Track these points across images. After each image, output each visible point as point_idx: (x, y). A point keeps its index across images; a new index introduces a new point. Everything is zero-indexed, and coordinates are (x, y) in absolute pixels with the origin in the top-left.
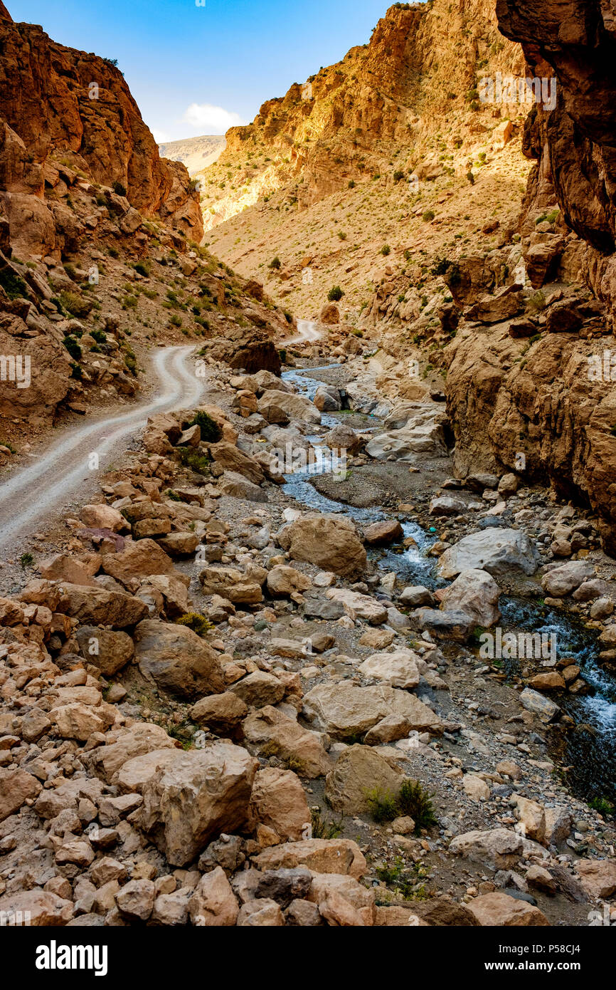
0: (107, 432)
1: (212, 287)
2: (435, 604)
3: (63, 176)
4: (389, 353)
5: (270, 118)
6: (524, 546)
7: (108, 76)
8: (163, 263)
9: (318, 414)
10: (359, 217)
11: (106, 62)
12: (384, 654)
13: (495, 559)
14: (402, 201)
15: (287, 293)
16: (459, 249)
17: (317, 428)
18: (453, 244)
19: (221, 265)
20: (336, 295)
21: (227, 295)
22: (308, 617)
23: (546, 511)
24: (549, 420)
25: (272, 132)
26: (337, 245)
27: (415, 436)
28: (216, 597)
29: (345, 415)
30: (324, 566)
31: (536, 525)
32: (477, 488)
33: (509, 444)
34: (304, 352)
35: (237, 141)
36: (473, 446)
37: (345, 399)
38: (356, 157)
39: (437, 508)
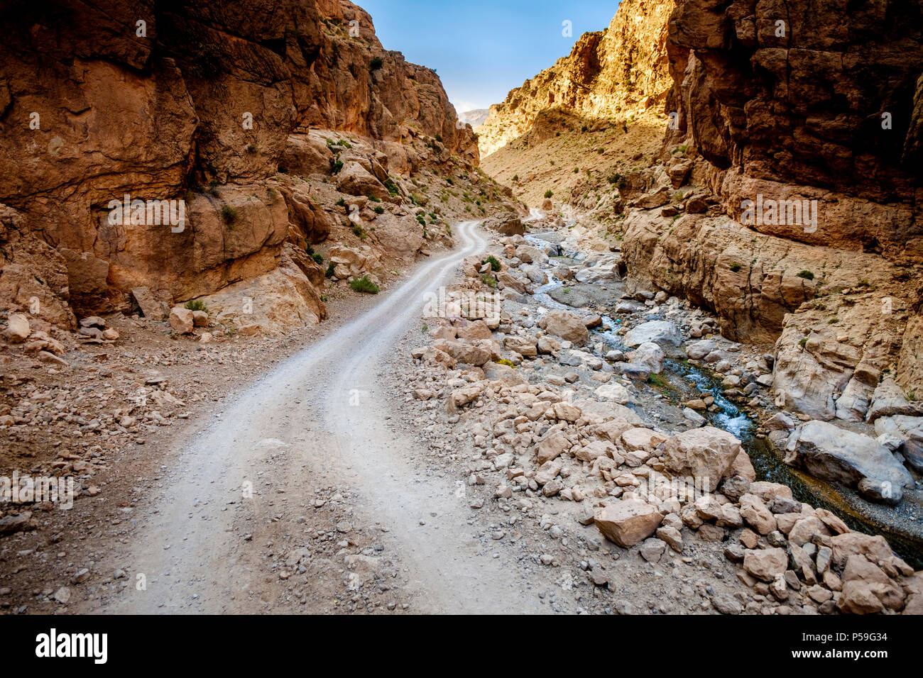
0: (443, 265)
1: (486, 190)
2: (626, 360)
3: (410, 132)
4: (583, 226)
5: (513, 99)
6: (674, 331)
7: (431, 78)
8: (461, 177)
9: (547, 258)
10: (562, 152)
11: (430, 71)
12: (606, 385)
13: (659, 337)
14: (586, 143)
15: (522, 194)
16: (619, 169)
17: (547, 265)
18: (616, 166)
19: (490, 179)
20: (549, 195)
21: (494, 195)
22: (562, 364)
23: (684, 312)
24: (689, 262)
25: (514, 106)
26: (549, 168)
27: (603, 270)
28: (513, 352)
29: (560, 259)
30: (566, 338)
31: (679, 319)
32: (642, 299)
33: (662, 275)
34: (535, 225)
35: (495, 111)
36: (639, 276)
37: (560, 250)
38: (560, 119)
39: (620, 309)
